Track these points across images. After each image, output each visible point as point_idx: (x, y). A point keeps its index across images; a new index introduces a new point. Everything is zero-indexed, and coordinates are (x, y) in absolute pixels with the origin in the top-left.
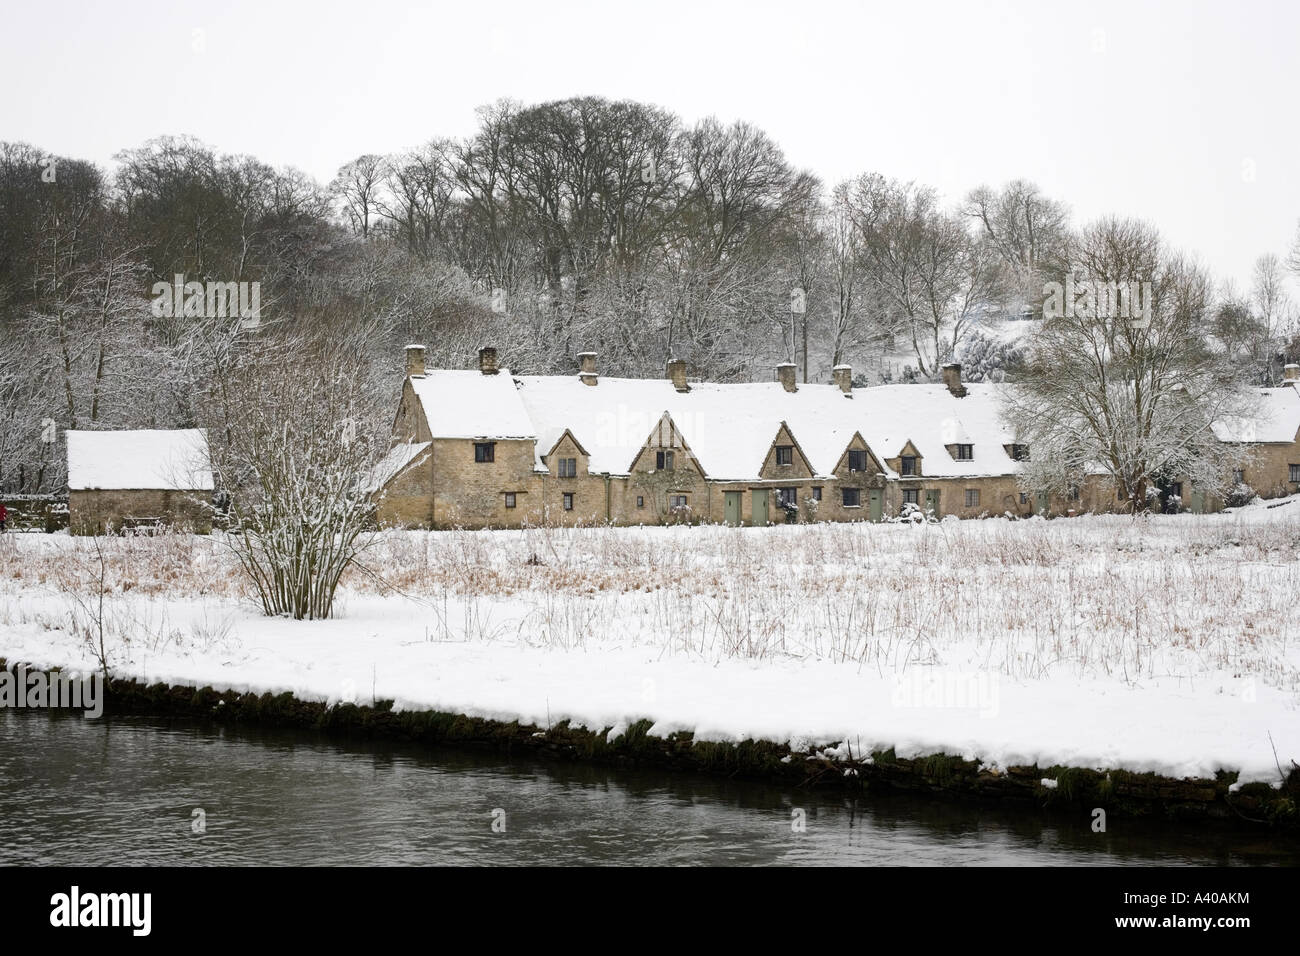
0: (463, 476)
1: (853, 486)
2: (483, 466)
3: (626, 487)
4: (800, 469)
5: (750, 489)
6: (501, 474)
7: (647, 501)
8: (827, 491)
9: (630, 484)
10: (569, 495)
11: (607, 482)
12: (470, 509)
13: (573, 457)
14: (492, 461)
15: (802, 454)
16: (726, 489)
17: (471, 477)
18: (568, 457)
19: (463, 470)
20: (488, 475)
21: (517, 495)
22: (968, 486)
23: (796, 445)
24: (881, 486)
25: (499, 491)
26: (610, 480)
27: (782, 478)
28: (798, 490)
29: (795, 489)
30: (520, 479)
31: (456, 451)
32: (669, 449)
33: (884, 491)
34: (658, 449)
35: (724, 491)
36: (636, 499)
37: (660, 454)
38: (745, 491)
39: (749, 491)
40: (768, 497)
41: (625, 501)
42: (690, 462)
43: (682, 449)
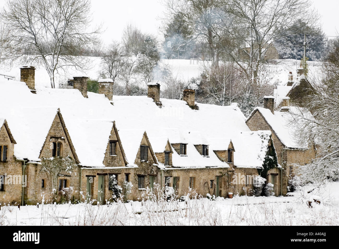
1: (142, 174)
3: (36, 171)
4: (120, 160)
5: (98, 174)
7: (47, 183)
8: (131, 177)
9: (39, 168)
11: (25, 166)
13: (7, 143)
15: (121, 148)
16: (88, 174)
22: (191, 175)
23: (118, 140)
24: (155, 173)
26: (28, 165)
27: (112, 166)
28: (119, 175)
29: (117, 175)
32: (59, 140)
33: (156, 178)
34: (53, 140)
35: (87, 176)
36: (41, 182)
37: (55, 144)
38: (95, 176)
39: (97, 176)
40: (105, 181)
41: (36, 183)
42: (70, 151)
43: (66, 140)
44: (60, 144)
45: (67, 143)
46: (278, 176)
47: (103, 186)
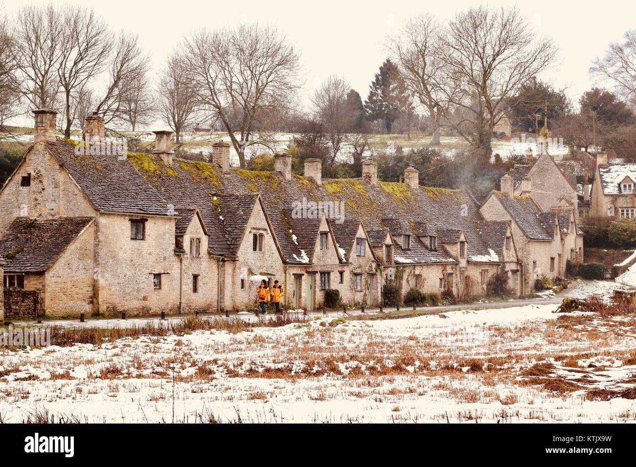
0: (121, 255)
1: (359, 271)
2: (136, 243)
3: (234, 269)
4: (332, 255)
5: (307, 272)
6: (150, 254)
7: (247, 284)
8: (347, 275)
9: (237, 265)
10: (195, 277)
11: (221, 263)
12: (127, 290)
13: (199, 236)
14: (143, 239)
15: (333, 240)
16: (295, 272)
17: (127, 256)
18: (195, 236)
19: (122, 248)
20: (140, 255)
21: (163, 276)
23: (330, 231)
24: (374, 271)
25: (148, 271)
28: (332, 274)
29: (329, 273)
30: (165, 258)
31: (116, 227)
32: (261, 232)
33: (375, 276)
34: (254, 231)
35: (293, 274)
36: (240, 282)
37: (255, 236)
38: (304, 275)
39: (306, 275)
40: (315, 280)
41: (234, 283)
42: (274, 245)
43: (269, 231)
44: (261, 235)
45: (270, 234)
46: (518, 273)
47: (313, 287)
